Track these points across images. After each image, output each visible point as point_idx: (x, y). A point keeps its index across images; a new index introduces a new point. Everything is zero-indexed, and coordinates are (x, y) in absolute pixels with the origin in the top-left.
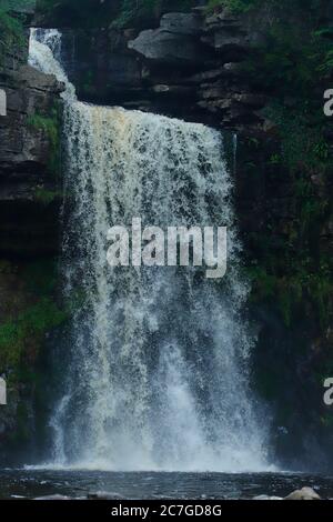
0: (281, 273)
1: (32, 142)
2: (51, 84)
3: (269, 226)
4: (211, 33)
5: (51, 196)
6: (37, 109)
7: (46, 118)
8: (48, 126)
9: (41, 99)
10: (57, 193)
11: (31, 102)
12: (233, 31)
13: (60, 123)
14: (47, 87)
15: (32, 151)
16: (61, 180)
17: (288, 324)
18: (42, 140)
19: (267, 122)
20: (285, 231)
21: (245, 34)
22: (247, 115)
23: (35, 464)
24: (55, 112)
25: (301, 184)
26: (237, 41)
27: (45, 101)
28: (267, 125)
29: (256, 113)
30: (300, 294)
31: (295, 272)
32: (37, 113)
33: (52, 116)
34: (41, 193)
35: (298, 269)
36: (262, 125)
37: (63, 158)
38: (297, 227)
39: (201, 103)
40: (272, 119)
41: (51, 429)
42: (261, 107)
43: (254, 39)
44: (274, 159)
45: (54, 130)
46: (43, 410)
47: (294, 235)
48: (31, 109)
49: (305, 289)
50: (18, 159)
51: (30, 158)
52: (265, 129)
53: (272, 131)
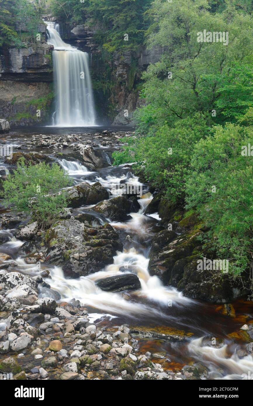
0: (104, 83)
1: (45, 60)
2: (50, 47)
3: (101, 73)
4: (86, 30)
5: (51, 71)
6: (46, 53)
7: (48, 55)
9: (47, 51)
11: (45, 52)
12: (90, 30)
13: (52, 56)
15: (46, 62)
16: (52, 68)
17: (104, 94)
21: (93, 31)
22: (95, 49)
23: (48, 125)
25: (106, 64)
26: (91, 32)
28: (99, 51)
29: (96, 48)
33: (50, 54)
34: (48, 70)
35: (106, 82)
37: (52, 64)
38: (106, 73)
39: (86, 45)
40: (100, 49)
41: (52, 119)
42: (98, 47)
43: (95, 32)
44: (100, 59)
45: (50, 57)
46: (50, 115)
47: (105, 75)
48: (45, 53)
49: (108, 87)
50: (43, 64)
51: (45, 64)
52: (98, 52)
53: (100, 52)
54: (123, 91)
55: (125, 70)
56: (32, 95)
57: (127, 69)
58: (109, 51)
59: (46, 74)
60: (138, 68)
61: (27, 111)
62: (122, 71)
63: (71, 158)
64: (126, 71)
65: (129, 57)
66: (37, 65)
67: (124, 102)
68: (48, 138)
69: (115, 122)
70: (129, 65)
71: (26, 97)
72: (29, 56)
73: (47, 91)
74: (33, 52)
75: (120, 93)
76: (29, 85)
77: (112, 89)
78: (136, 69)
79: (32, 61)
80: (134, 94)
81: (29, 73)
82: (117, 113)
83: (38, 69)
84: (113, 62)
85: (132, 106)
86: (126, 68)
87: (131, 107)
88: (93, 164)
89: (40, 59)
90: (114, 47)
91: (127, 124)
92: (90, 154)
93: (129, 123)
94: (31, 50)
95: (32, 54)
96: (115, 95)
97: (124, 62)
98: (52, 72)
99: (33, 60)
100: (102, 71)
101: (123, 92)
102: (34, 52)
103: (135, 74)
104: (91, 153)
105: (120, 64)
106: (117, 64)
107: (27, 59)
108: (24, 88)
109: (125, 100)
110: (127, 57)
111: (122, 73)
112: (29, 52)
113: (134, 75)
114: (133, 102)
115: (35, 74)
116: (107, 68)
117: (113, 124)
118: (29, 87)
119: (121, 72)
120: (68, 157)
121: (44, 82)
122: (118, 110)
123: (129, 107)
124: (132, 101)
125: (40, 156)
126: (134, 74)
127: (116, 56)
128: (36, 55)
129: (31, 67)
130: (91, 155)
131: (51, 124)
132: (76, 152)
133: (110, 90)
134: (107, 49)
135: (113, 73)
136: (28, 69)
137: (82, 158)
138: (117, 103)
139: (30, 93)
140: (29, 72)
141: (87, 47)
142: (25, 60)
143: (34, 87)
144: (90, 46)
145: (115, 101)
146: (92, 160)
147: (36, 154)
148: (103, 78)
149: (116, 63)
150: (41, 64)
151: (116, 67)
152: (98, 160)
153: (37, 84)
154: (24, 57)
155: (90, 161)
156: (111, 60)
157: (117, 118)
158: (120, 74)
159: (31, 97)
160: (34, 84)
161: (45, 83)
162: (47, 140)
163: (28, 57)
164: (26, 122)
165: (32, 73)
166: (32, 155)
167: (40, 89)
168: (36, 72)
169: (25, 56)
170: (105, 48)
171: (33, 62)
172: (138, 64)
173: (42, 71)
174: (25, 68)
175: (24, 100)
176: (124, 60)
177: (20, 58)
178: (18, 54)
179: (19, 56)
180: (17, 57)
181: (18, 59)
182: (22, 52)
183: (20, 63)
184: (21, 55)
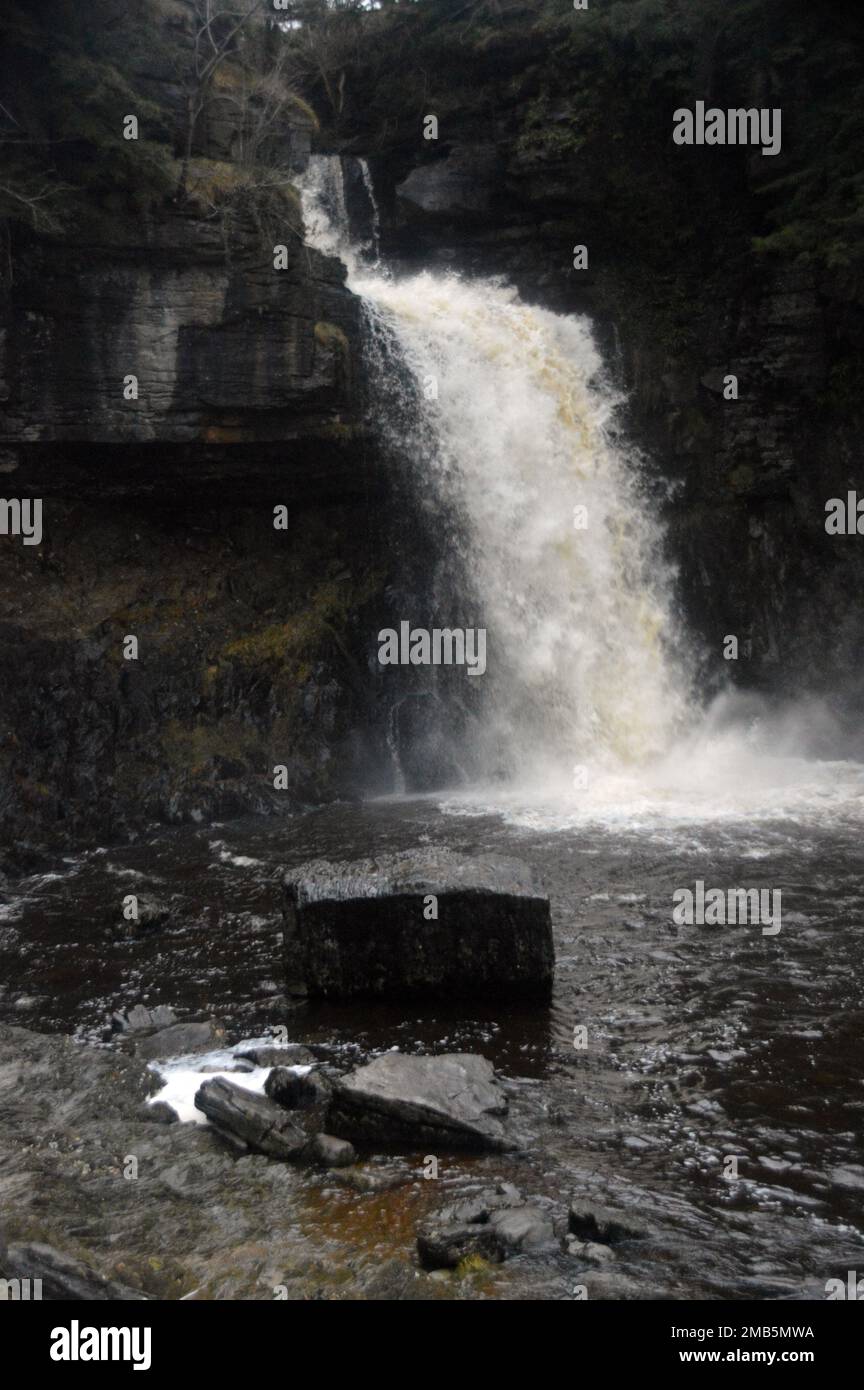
1: (323, 359)
11: (317, 300)
15: (325, 373)
18: (337, 355)
48: (316, 312)
50: (309, 384)
51: (322, 382)
54: (768, 547)
55: (775, 421)
57: (787, 414)
62: (756, 429)
64: (779, 429)
65: (799, 340)
66: (274, 391)
72: (221, 328)
74: (255, 295)
79: (239, 359)
86: (780, 408)
89: (292, 347)
95: (245, 315)
99: (250, 357)
102: (258, 297)
107: (208, 343)
110: (790, 340)
112: (220, 296)
128: (269, 320)
129: (231, 402)
136: (214, 415)
142: (199, 354)
150: (294, 384)
154: (189, 335)
163: (215, 335)
169: (196, 326)
171: (246, 369)
174: (192, 410)
176: (770, 362)
177: (163, 337)
178: (149, 311)
179: (159, 323)
180: (145, 330)
181: (152, 344)
182: (178, 299)
183: (165, 374)
184: (171, 321)
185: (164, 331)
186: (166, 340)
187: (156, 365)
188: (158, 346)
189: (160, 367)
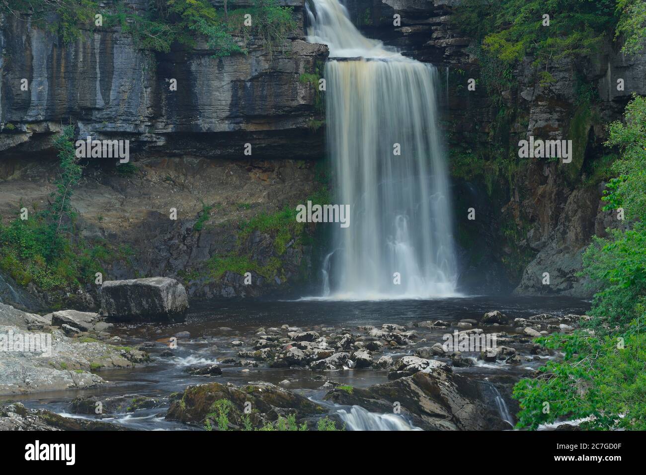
0: (487, 159)
1: (302, 92)
2: (316, 50)
3: (477, 127)
5: (318, 124)
6: (306, 69)
7: (311, 74)
8: (314, 80)
9: (308, 62)
10: (322, 122)
11: (302, 65)
14: (313, 53)
15: (303, 98)
16: (324, 113)
18: (310, 89)
19: (471, 56)
20: (487, 130)
22: (458, 50)
24: (317, 70)
25: (494, 98)
27: (311, 63)
28: (472, 57)
29: (463, 50)
30: (497, 173)
31: (494, 158)
32: (306, 72)
33: (315, 73)
34: (310, 122)
35: (497, 156)
36: (468, 59)
38: (494, 128)
39: (431, 42)
40: (475, 54)
41: (321, 273)
42: (466, 46)
46: (317, 263)
47: (492, 133)
48: (301, 70)
49: (500, 170)
50: (295, 104)
51: (302, 102)
52: (470, 61)
53: (475, 62)
54: (550, 181)
55: (556, 116)
56: (260, 201)
57: (561, 112)
58: (502, 56)
59: (305, 133)
60: (598, 109)
61: (243, 251)
62: (547, 120)
63: (381, 401)
64: (558, 120)
65: (567, 75)
66: (277, 107)
67: (555, 219)
68: (309, 338)
69: (524, 281)
70: (570, 101)
71: (241, 207)
72: (250, 80)
73: (307, 188)
74: (265, 66)
75: (541, 189)
76: (249, 170)
77: (513, 176)
78: (592, 113)
79: (259, 93)
80: (586, 191)
81: (252, 132)
82: (532, 253)
83: (278, 118)
84: (515, 92)
85: (579, 230)
86: (558, 109)
87: (577, 235)
88: (451, 420)
89: (286, 87)
90: (519, 46)
91: (565, 289)
92: (444, 390)
93: (571, 287)
94: (258, 62)
95: (261, 75)
96: (523, 197)
97: (551, 91)
98: (323, 128)
99: (265, 92)
100: (482, 122)
101: (550, 186)
102: (267, 66)
103: (588, 127)
104: (445, 387)
105: (539, 98)
106: (529, 98)
107: (244, 88)
108: (235, 180)
109: (558, 211)
110: (562, 75)
111: (545, 127)
112: (249, 67)
113: (587, 131)
114: (583, 219)
115: (269, 134)
116: (496, 111)
117: (519, 291)
118: (251, 175)
119: (541, 124)
120: (372, 400)
121: (297, 158)
122: (533, 245)
123: (571, 235)
124: (579, 214)
125: (280, 396)
126: (585, 129)
127: (526, 72)
128: (274, 76)
129: (256, 113)
130: (446, 392)
131: (319, 292)
132: (397, 384)
133: (507, 181)
134: (498, 51)
135: (518, 125)
136: (249, 119)
137: (417, 403)
138: (533, 220)
139: (252, 195)
140: (251, 128)
141: (433, 46)
142: (240, 93)
143: (264, 176)
144: (444, 42)
145: (523, 216)
146: (448, 408)
147: (267, 391)
148: (484, 144)
149: (525, 94)
150: (287, 104)
151: (525, 107)
152: (469, 408)
153: (276, 165)
154: (237, 85)
155: (442, 413)
156: (509, 85)
157: (531, 268)
158: (538, 129)
159: (256, 205)
160: (266, 165)
161: (300, 163)
162: (303, 343)
163: (249, 84)
164: (240, 286)
165: (260, 132)
166: (255, 392)
167: (283, 181)
168: (273, 128)
169: (240, 81)
170: (492, 49)
171: (263, 98)
172: (597, 96)
173: (290, 125)
174: (237, 117)
175: (234, 216)
176: (553, 86)
177: (223, 86)
178: (217, 75)
179: (221, 80)
180: (216, 83)
181: (218, 89)
182: (230, 69)
183: (224, 102)
184: (227, 79)
185: (223, 83)
186: (225, 87)
187: (220, 98)
188: (221, 90)
189: (222, 99)
